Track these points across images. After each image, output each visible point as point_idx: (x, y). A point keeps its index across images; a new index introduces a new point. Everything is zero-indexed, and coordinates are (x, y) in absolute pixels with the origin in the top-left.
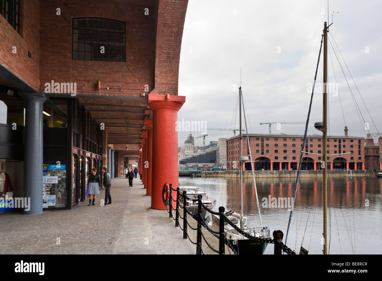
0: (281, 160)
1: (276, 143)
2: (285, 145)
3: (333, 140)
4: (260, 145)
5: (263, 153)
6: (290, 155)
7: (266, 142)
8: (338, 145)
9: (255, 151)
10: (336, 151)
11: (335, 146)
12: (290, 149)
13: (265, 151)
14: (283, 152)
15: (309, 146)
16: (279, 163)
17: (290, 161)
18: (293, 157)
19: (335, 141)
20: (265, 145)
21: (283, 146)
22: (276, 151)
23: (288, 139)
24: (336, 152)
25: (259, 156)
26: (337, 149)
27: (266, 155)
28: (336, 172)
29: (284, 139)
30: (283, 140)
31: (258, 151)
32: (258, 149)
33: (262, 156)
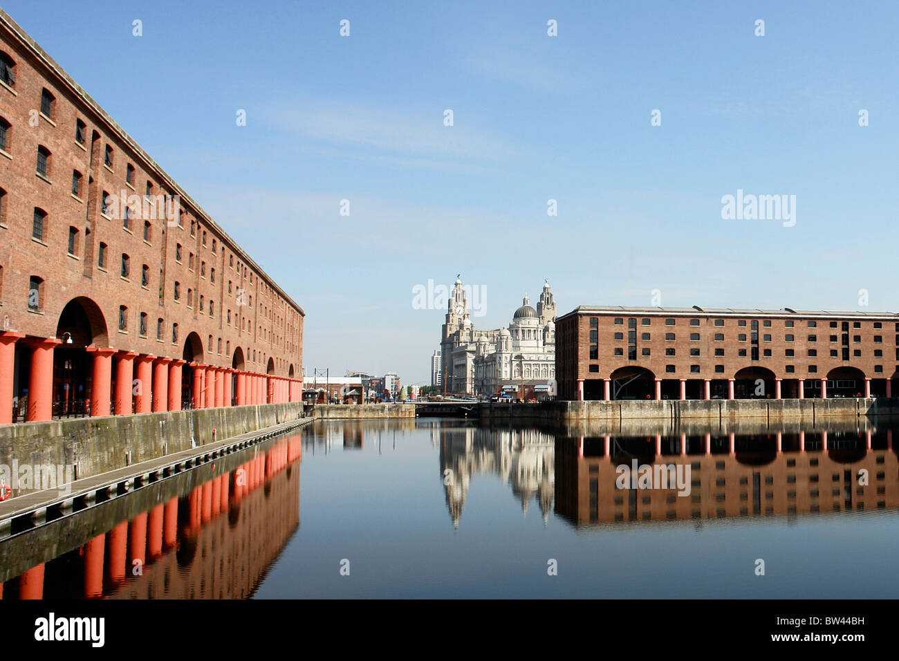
0: (683, 375)
1: (670, 332)
2: (696, 336)
3: (828, 323)
4: (626, 336)
5: (633, 356)
6: (708, 361)
7: (642, 329)
8: (841, 336)
9: (612, 352)
10: (836, 351)
11: (834, 338)
12: (707, 347)
13: (639, 352)
14: (689, 352)
15: (761, 337)
16: (678, 382)
17: (708, 375)
18: (716, 366)
19: (833, 325)
20: (639, 335)
21: (689, 340)
22: (671, 352)
23: (702, 321)
24: (834, 353)
25: (621, 365)
26: (838, 345)
27: (642, 362)
28: (834, 405)
29: (691, 320)
30: (688, 323)
31: (619, 352)
32: (621, 347)
33: (631, 365)
